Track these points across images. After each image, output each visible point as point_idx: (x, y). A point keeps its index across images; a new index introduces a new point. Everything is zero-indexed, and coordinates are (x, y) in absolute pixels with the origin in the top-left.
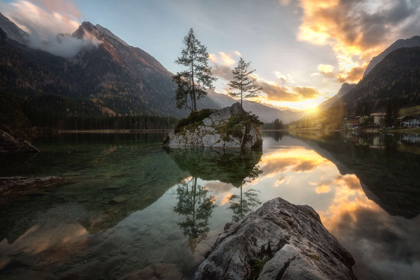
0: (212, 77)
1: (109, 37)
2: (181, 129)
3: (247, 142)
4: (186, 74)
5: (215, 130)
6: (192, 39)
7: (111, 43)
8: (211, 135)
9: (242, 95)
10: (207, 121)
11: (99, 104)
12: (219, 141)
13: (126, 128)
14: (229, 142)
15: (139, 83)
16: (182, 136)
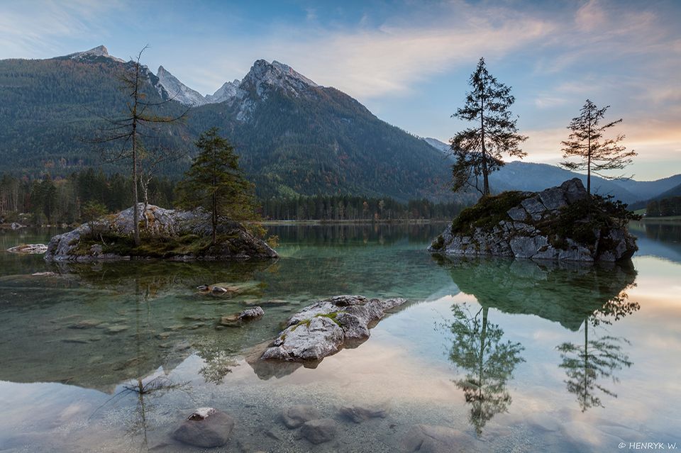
0: (518, 134)
1: (290, 77)
2: (465, 226)
3: (605, 251)
4: (471, 135)
5: (536, 229)
6: (482, 76)
7: (292, 85)
8: (528, 237)
9: (589, 166)
10: (517, 214)
11: (274, 181)
12: (545, 249)
13: (315, 218)
14: (567, 252)
15: (333, 143)
16: (469, 238)
